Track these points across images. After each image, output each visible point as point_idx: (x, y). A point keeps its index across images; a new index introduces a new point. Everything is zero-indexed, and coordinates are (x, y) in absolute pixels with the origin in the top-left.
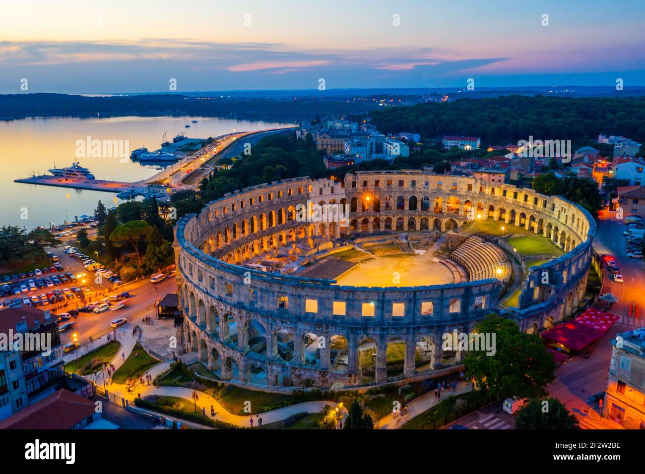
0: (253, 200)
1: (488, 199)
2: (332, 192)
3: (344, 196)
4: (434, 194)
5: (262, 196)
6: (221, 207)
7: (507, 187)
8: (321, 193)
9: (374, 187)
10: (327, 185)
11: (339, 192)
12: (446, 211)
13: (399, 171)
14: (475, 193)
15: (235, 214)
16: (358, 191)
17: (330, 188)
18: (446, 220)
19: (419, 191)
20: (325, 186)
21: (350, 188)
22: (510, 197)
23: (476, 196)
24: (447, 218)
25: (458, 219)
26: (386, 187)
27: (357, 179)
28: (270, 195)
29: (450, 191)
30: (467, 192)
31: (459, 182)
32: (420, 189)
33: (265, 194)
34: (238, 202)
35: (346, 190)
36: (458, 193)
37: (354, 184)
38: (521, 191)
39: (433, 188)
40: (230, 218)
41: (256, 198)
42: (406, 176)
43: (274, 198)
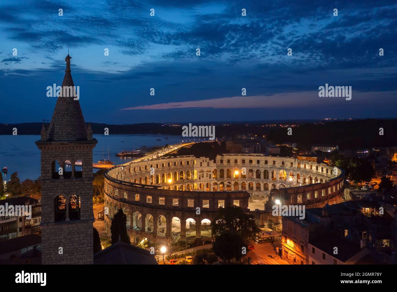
0: (158, 165)
1: (303, 171)
2: (208, 165)
3: (215, 168)
4: (271, 169)
5: (164, 164)
6: (138, 166)
7: (312, 163)
8: (201, 165)
9: (234, 164)
10: (205, 161)
11: (212, 165)
12: (279, 179)
13: (249, 154)
14: (295, 168)
15: (147, 171)
16: (224, 165)
17: (207, 163)
18: (279, 185)
19: (262, 166)
20: (203, 161)
21: (219, 163)
22: (314, 169)
23: (296, 169)
24: (279, 183)
25: (286, 184)
26: (241, 164)
27: (224, 158)
28: (169, 164)
29: (280, 167)
30: (290, 167)
31: (286, 161)
32: (262, 165)
33: (166, 163)
34: (149, 165)
35: (217, 165)
36: (285, 168)
37: (222, 161)
38: (320, 166)
39: (270, 164)
40: (143, 173)
41: (160, 164)
42: (253, 157)
43: (171, 165)
